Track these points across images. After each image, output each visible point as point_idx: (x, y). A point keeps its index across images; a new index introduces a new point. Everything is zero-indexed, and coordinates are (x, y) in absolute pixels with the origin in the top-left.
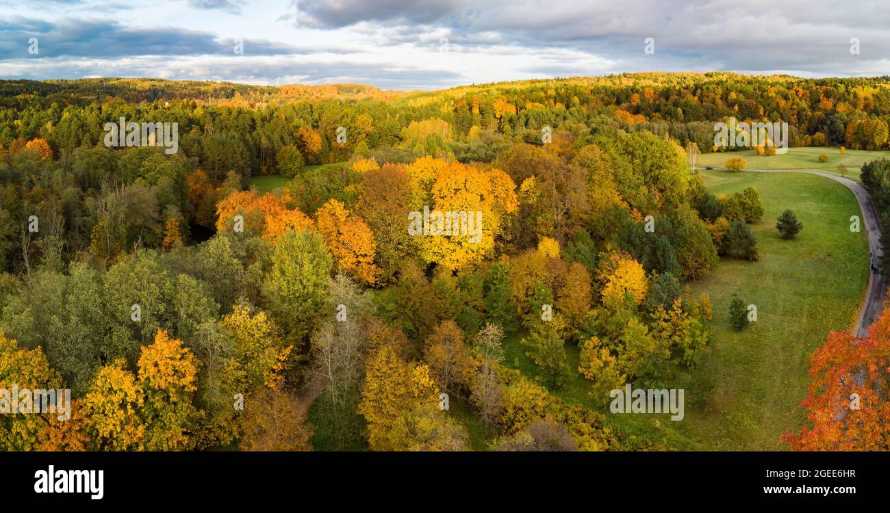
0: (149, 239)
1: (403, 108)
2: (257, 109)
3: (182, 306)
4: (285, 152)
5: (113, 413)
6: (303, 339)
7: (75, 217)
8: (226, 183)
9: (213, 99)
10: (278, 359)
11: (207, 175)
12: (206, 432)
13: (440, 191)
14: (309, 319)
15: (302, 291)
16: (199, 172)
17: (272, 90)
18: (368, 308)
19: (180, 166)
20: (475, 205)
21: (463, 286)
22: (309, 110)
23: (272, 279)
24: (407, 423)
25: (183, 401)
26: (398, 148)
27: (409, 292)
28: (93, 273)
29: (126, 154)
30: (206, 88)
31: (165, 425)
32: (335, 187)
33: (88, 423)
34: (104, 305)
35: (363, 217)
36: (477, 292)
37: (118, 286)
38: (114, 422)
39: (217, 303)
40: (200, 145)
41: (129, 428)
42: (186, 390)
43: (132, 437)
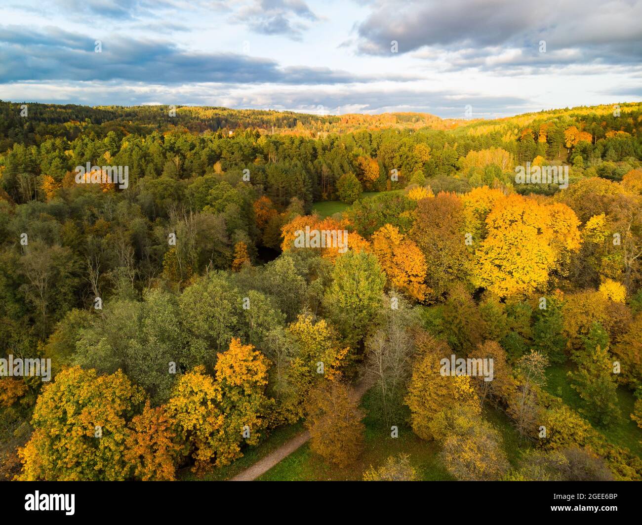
0: (220, 261)
1: (462, 137)
2: (318, 138)
3: (252, 317)
4: (344, 180)
5: (196, 409)
6: (358, 342)
7: (145, 246)
8: (289, 209)
9: (276, 128)
10: (336, 358)
11: (272, 201)
12: (276, 415)
13: (494, 221)
14: (364, 326)
15: (358, 303)
16: (264, 199)
17: (333, 119)
18: (417, 321)
19: (247, 194)
20: (531, 238)
21: (510, 312)
22: (368, 139)
23: (332, 292)
24: (447, 418)
25: (256, 393)
26: (454, 177)
27: (457, 311)
28: (168, 296)
29: (193, 183)
30: (269, 117)
31: (241, 412)
32: (391, 212)
33: (173, 422)
34: (181, 323)
35: (416, 241)
36: (525, 321)
37: (192, 305)
38: (196, 417)
39: (283, 313)
40: (264, 173)
41: (211, 420)
42: (258, 384)
43: (213, 426)
